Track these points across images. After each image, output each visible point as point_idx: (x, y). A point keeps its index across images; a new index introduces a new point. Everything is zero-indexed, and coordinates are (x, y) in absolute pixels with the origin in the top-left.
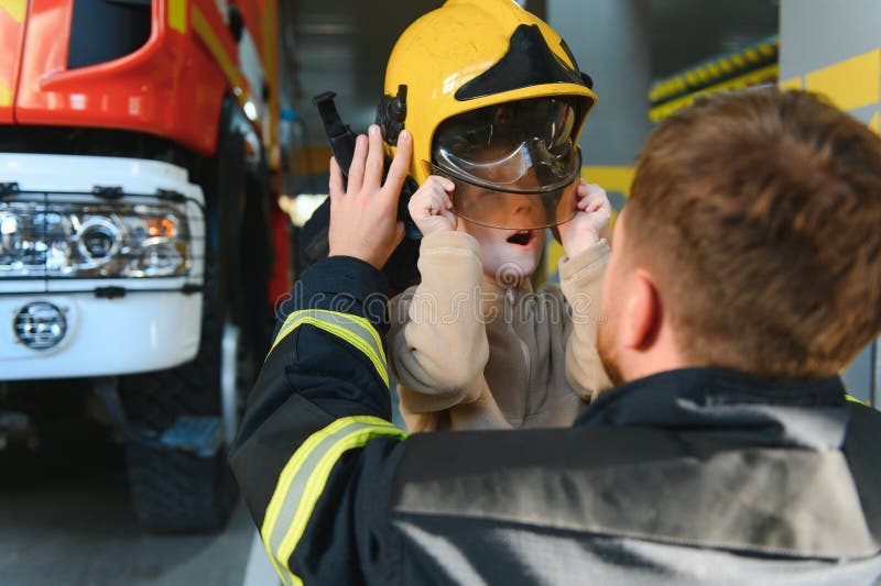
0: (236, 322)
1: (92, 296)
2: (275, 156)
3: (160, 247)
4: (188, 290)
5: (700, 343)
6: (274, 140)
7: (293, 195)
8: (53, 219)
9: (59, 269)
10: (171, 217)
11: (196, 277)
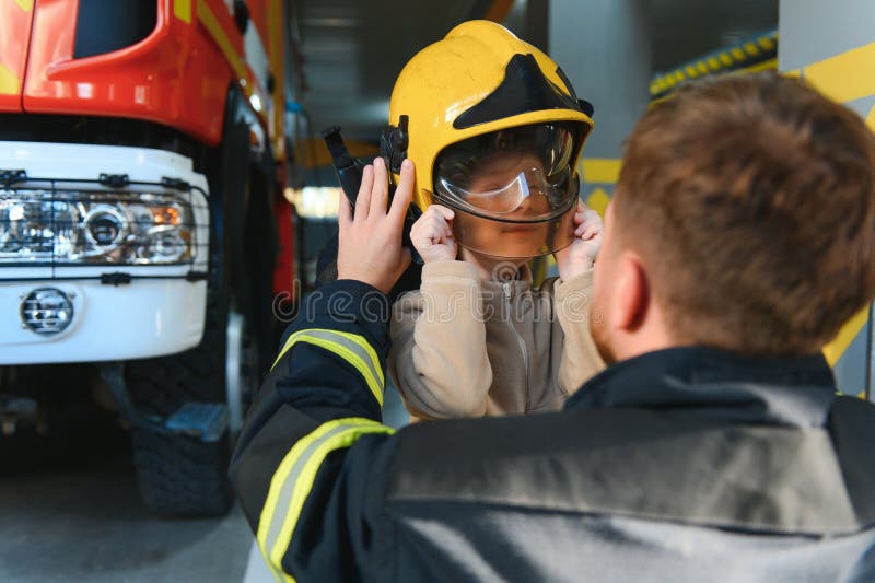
0: (240, 311)
1: (99, 281)
2: (279, 148)
3: (165, 235)
4: (192, 277)
5: (687, 321)
6: (279, 132)
7: (299, 187)
8: (59, 206)
9: (65, 256)
10: (176, 206)
11: (200, 264)
